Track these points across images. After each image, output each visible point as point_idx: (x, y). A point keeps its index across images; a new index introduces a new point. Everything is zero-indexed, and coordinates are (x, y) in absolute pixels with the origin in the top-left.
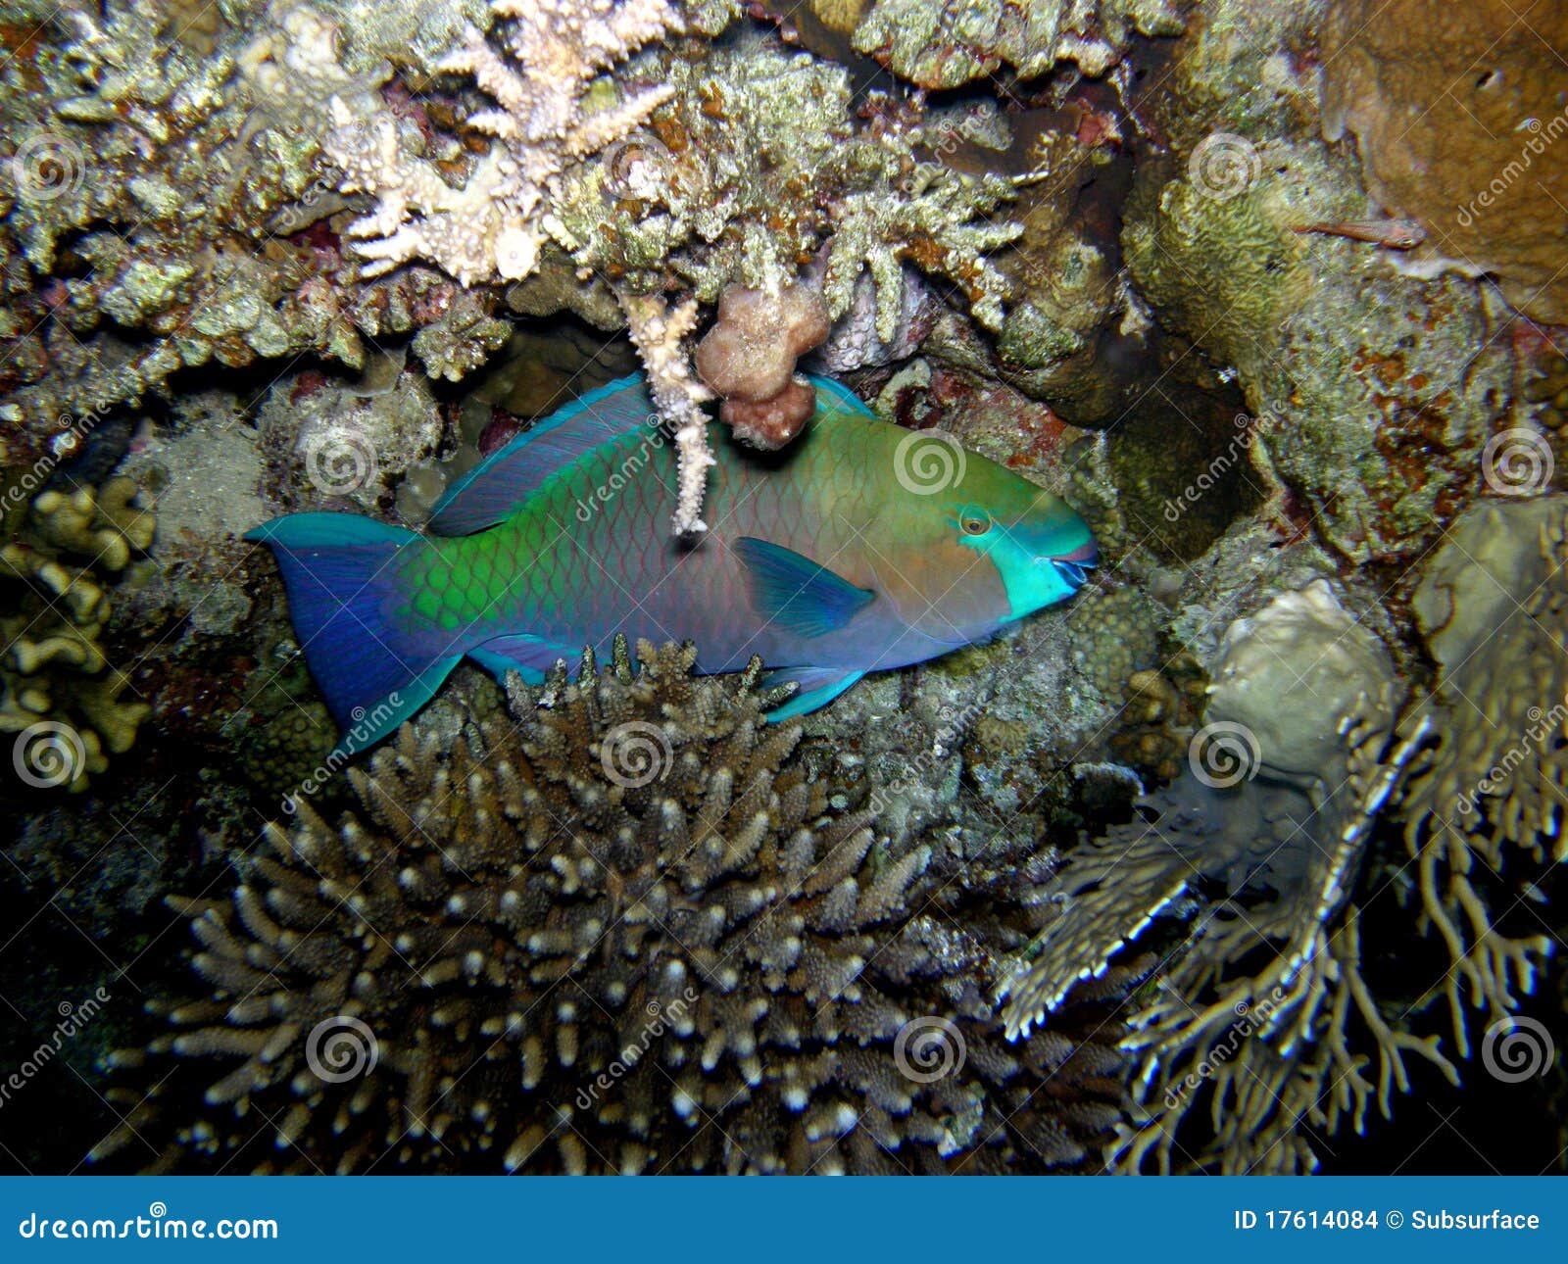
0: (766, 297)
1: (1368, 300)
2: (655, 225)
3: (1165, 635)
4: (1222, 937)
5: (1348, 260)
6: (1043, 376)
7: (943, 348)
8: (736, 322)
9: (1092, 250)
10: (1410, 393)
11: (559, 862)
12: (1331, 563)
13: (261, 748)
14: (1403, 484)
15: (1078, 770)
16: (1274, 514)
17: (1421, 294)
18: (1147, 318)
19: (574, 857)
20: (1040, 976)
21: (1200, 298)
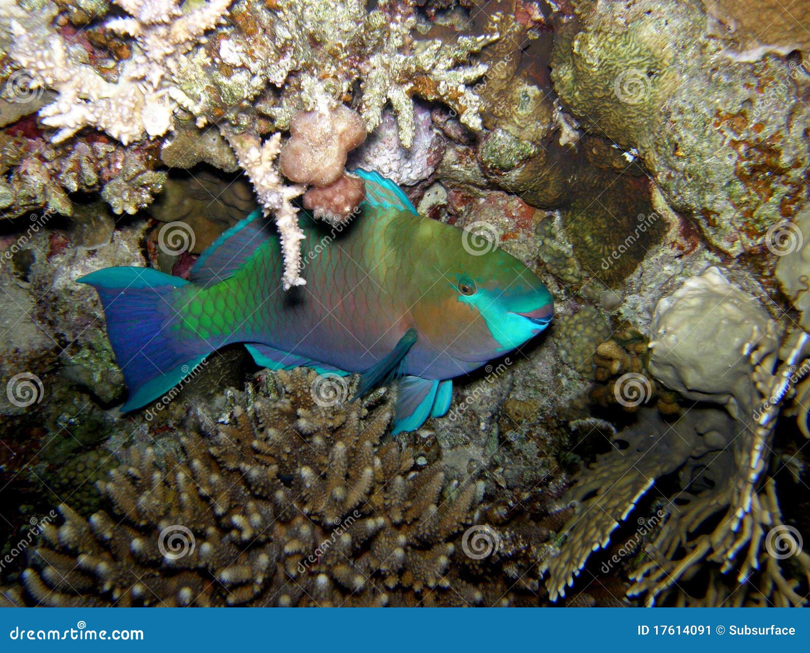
0: (320, 116)
1: (717, 80)
2: (240, 77)
3: (616, 317)
4: (682, 516)
5: (700, 60)
6: (515, 174)
7: (451, 171)
8: (302, 134)
9: (535, 88)
10: (753, 136)
11: (237, 519)
12: (717, 259)
13: (57, 486)
14: (757, 198)
15: (573, 425)
16: (673, 239)
17: (752, 72)
18: (575, 129)
19: (245, 514)
20: (566, 557)
21: (607, 104)
